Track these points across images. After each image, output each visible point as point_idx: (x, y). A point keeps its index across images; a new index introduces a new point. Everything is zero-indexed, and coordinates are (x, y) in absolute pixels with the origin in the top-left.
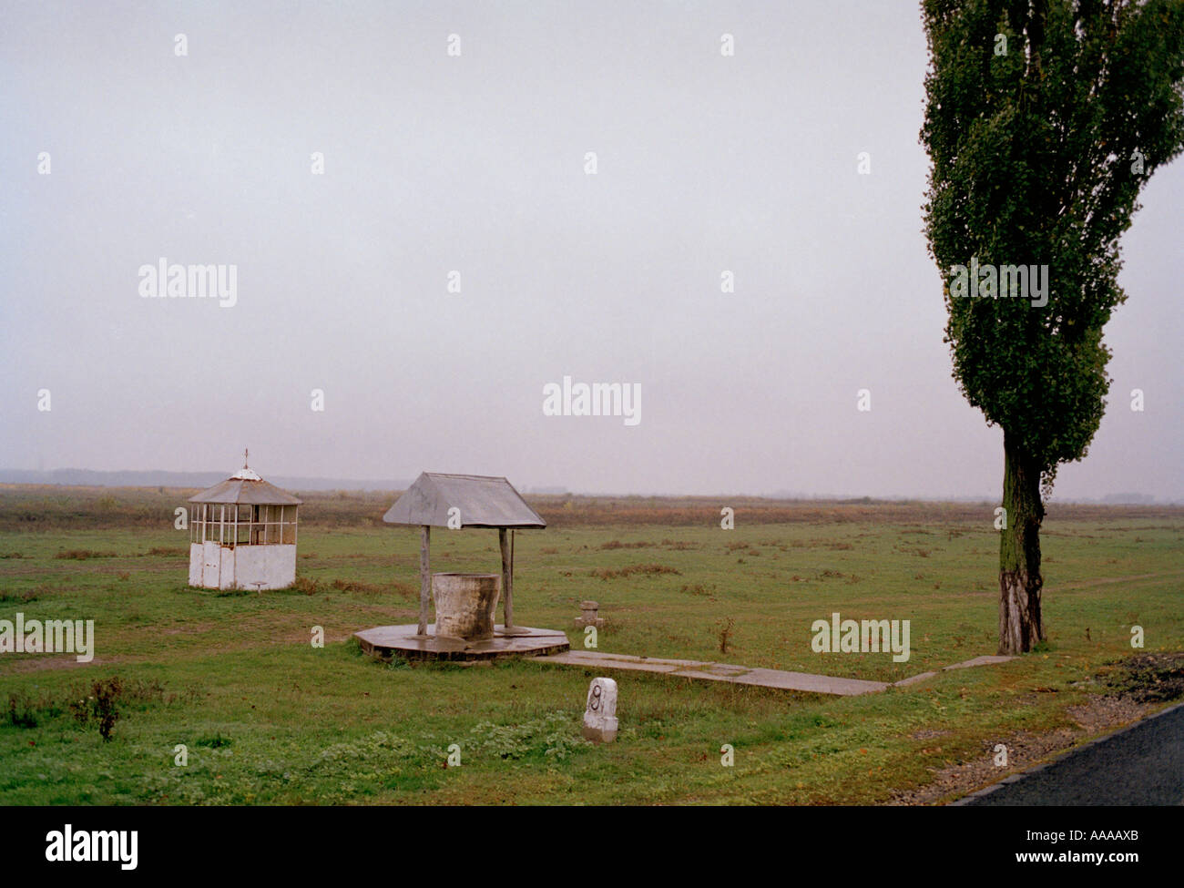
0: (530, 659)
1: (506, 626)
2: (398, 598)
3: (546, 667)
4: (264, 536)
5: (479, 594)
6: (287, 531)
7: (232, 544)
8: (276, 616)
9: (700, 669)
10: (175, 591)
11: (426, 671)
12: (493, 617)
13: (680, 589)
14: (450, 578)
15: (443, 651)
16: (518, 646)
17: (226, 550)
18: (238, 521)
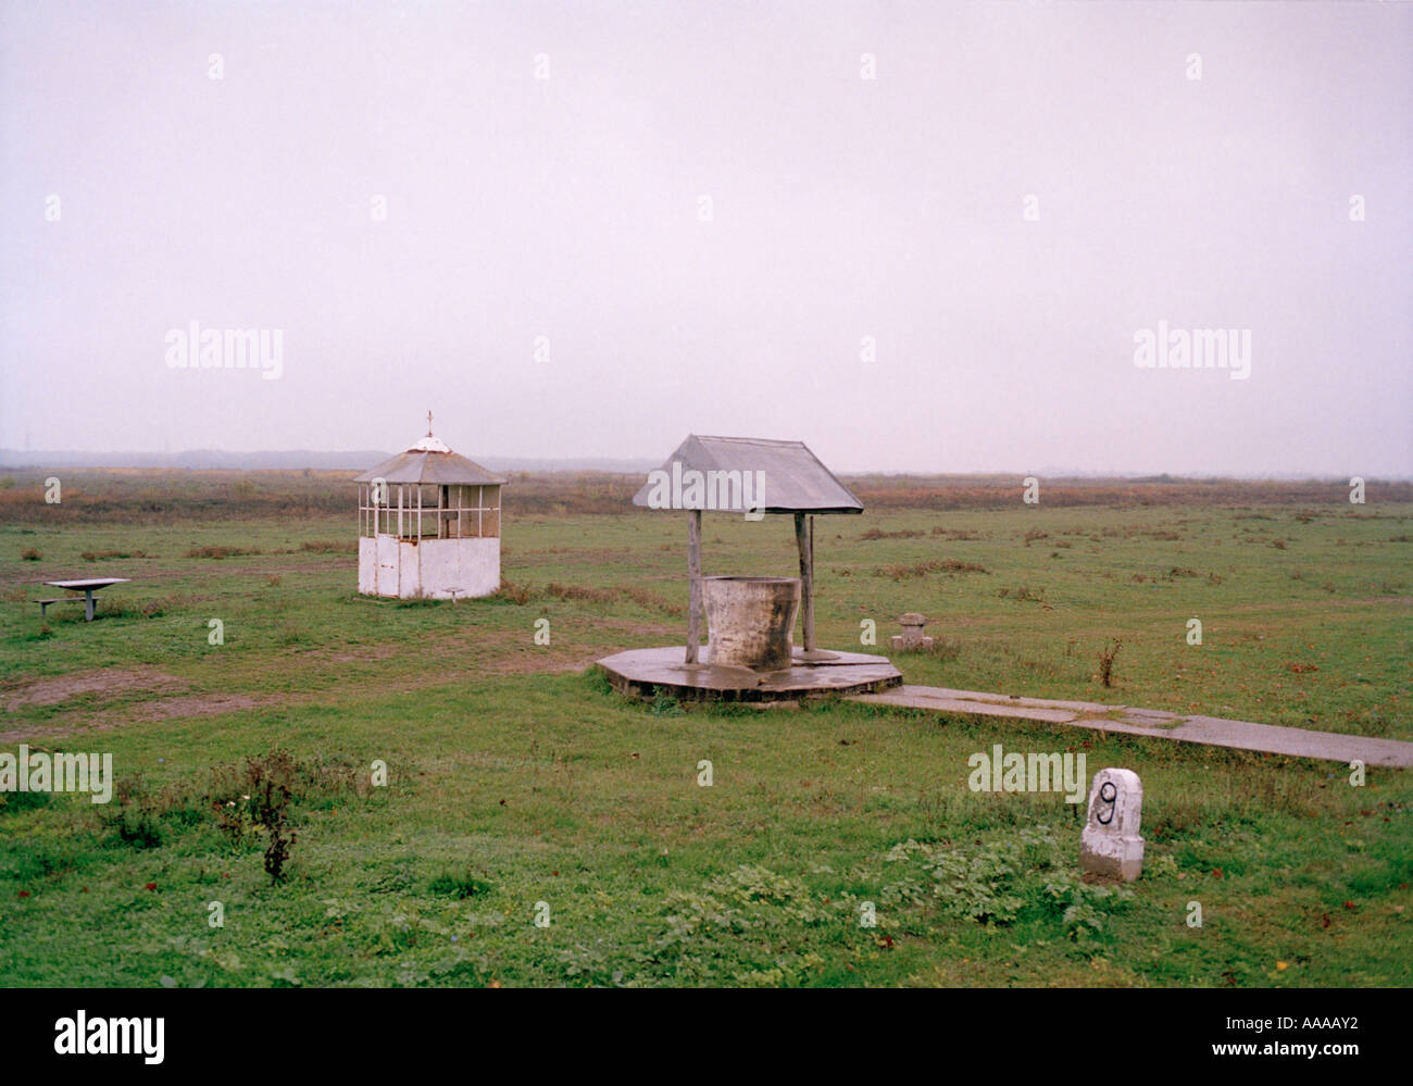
0: (852, 698)
1: (806, 650)
2: (635, 608)
3: (881, 711)
4: (457, 526)
5: (771, 606)
6: (488, 518)
7: (415, 537)
8: (482, 635)
9: (1110, 716)
10: (341, 600)
11: (706, 716)
12: (790, 638)
13: (998, 593)
14: (730, 583)
15: (728, 688)
16: (833, 680)
17: (408, 546)
18: (423, 507)
